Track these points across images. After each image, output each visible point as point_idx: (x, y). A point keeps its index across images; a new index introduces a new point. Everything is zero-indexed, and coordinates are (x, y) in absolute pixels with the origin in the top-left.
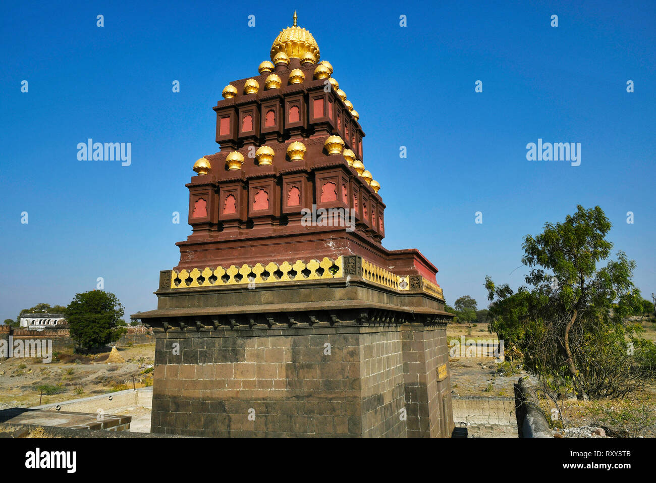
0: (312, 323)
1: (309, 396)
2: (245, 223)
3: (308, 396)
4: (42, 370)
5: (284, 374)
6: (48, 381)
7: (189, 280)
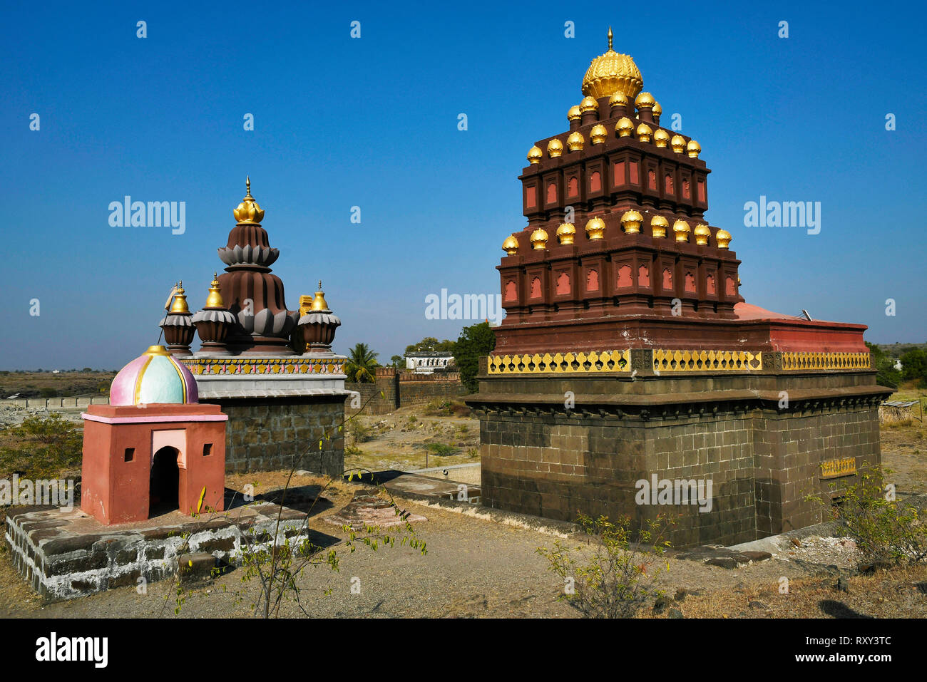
0: (603, 416)
1: (604, 483)
2: (552, 306)
3: (602, 484)
4: (434, 425)
5: (582, 461)
6: (440, 439)
7: (502, 366)
